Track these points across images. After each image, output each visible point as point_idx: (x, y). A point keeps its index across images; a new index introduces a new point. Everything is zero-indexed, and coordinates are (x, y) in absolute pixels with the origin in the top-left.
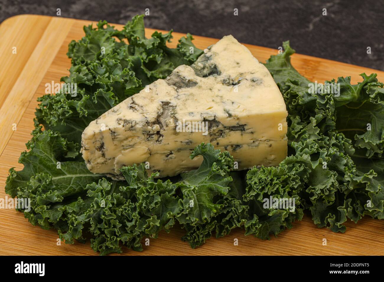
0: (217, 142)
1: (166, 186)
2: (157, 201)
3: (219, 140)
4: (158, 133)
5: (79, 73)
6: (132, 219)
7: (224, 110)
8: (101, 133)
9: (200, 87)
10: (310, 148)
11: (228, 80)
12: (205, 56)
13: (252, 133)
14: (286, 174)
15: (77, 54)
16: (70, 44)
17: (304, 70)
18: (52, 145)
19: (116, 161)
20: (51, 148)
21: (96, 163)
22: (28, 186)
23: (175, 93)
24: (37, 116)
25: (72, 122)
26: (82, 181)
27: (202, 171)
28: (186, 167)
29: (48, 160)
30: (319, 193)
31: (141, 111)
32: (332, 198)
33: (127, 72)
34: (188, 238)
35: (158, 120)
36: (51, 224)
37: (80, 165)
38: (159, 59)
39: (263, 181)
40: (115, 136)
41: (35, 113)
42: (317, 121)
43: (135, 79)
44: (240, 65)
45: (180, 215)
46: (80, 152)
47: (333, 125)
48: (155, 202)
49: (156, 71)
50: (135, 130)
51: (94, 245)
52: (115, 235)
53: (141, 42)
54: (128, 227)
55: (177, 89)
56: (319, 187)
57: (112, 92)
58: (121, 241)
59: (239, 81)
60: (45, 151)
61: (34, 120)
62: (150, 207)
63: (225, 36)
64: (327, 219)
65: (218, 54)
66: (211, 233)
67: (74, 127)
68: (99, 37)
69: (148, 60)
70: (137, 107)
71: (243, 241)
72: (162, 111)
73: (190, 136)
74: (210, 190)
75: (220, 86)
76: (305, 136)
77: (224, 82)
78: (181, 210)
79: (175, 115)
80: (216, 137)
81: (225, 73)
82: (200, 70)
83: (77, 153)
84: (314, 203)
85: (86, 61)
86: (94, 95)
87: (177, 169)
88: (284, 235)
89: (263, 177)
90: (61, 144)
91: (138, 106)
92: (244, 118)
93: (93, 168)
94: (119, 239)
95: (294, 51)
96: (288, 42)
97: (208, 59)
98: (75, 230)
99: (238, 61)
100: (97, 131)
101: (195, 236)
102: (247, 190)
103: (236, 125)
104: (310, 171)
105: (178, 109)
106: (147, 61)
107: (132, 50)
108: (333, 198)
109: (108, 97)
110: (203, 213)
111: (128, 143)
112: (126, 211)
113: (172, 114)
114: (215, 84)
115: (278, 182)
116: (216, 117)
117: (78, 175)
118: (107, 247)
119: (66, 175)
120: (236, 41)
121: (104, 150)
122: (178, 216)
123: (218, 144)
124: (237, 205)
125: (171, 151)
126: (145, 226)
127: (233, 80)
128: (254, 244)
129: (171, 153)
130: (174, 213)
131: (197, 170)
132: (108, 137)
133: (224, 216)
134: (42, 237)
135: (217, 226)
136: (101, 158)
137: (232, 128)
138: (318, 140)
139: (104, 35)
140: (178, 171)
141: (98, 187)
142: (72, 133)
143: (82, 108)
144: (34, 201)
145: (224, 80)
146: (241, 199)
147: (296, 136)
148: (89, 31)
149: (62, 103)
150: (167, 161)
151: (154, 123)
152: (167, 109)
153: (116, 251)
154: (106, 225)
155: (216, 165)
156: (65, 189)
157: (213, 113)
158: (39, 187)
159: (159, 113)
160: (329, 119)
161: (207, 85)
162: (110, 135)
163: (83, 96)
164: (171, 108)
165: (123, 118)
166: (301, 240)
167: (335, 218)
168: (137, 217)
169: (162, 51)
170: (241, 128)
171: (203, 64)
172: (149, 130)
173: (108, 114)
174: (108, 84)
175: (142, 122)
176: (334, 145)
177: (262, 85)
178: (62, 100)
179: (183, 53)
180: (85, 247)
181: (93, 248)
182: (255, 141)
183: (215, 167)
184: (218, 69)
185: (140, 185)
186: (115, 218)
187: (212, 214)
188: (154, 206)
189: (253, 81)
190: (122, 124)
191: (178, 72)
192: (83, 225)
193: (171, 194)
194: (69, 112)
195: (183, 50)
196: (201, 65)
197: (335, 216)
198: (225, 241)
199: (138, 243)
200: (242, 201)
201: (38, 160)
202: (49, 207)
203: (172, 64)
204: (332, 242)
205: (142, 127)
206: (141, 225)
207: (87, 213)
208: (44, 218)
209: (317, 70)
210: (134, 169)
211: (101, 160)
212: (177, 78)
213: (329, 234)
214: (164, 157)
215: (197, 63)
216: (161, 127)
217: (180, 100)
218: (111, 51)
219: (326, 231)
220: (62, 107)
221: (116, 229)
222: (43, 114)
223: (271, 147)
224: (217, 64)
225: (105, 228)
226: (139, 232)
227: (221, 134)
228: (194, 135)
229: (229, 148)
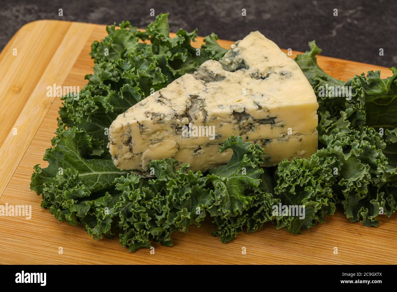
0: (246, 136)
1: (197, 177)
2: (187, 192)
3: (249, 134)
5: (104, 70)
6: (162, 212)
7: (254, 103)
8: (129, 126)
9: (228, 81)
10: (341, 140)
11: (257, 74)
12: (232, 51)
13: (282, 126)
14: (318, 166)
15: (100, 54)
16: (93, 43)
17: (330, 72)
18: (78, 142)
19: (143, 156)
20: (76, 145)
21: (123, 158)
22: (54, 182)
23: (204, 87)
24: (61, 114)
25: (96, 119)
26: (108, 178)
27: (232, 165)
28: (214, 163)
29: (74, 157)
30: (352, 186)
31: (169, 104)
32: (364, 191)
33: (153, 68)
34: (218, 232)
35: (186, 114)
36: (78, 219)
37: (106, 163)
38: (184, 58)
39: (295, 173)
40: (143, 130)
41: (59, 112)
42: (347, 115)
43: (162, 75)
44: (269, 60)
45: (212, 207)
46: (107, 147)
47: (363, 119)
48: (185, 193)
49: (181, 69)
50: (163, 123)
51: (122, 239)
52: (144, 228)
53: (166, 41)
54: (157, 220)
55: (205, 83)
56: (351, 180)
57: (138, 87)
58: (150, 235)
59: (268, 74)
60: (70, 148)
61: (58, 119)
62: (180, 200)
63: (252, 32)
64: (360, 213)
65: (246, 49)
66: (242, 228)
67: (99, 126)
68: (123, 36)
69: (173, 58)
70: (164, 100)
71: (274, 236)
72: (190, 104)
73: (220, 129)
74: (242, 182)
75: (249, 79)
76: (336, 130)
77: (253, 76)
78: (212, 202)
79: (204, 108)
80: (245, 131)
81: (253, 66)
82: (227, 66)
83: (103, 151)
84: (346, 196)
85: (109, 60)
86: (120, 91)
87: (206, 166)
88: (316, 230)
89: (295, 169)
90: (87, 140)
91: (166, 99)
92: (274, 110)
93: (120, 164)
94: (148, 233)
95: (320, 50)
96: (314, 41)
97: (235, 54)
98: (104, 224)
99: (266, 56)
100: (125, 124)
101: (226, 230)
102: (278, 182)
103: (267, 118)
104: (342, 164)
105: (207, 102)
106: (172, 60)
107: (156, 50)
108: (366, 190)
109: (134, 92)
110: (234, 206)
111: (156, 137)
112: (156, 204)
113: (201, 107)
114: (244, 77)
115: (310, 173)
116: (246, 110)
117: (104, 173)
118: (136, 241)
119: (92, 172)
120: (263, 36)
121: (132, 144)
122: (210, 208)
123: (247, 138)
124: (268, 198)
125: (199, 146)
126: (175, 219)
127: (261, 74)
128: (286, 239)
129: (200, 149)
130: (205, 205)
131: (226, 166)
132: (136, 129)
133: (255, 209)
134: (69, 233)
135: (248, 220)
136: (128, 153)
137: (262, 121)
138: (349, 134)
139: (128, 34)
140: (206, 167)
141: (127, 180)
142: (96, 132)
143: (108, 104)
144: (61, 196)
145: (253, 74)
146: (273, 192)
147: (327, 131)
148: (112, 32)
149: (87, 99)
150: (196, 156)
151: (183, 116)
152: (195, 102)
153: (146, 246)
154: (136, 218)
155: (247, 157)
156: (92, 185)
157: (243, 105)
158: (66, 182)
159: (188, 106)
160: (360, 113)
161: (235, 79)
162: (138, 128)
163: (109, 91)
164: (200, 101)
165: (151, 112)
166: (334, 234)
167: (367, 211)
168: (168, 210)
169: (187, 50)
170: (270, 121)
171: (230, 59)
172: (177, 123)
173: (136, 107)
174: (135, 79)
175: (171, 115)
176: (365, 139)
177: (292, 78)
178: (87, 96)
179: (208, 52)
180: (113, 243)
181: (121, 243)
182: (285, 135)
183: (245, 159)
184: (246, 64)
185: (169, 179)
186: (145, 211)
187: (244, 206)
188: (185, 198)
189: (282, 74)
190: (150, 117)
191: (205, 67)
192: (112, 219)
193: (201, 186)
194: (94, 108)
195: (208, 49)
196: (228, 60)
197: (368, 210)
198: (255, 236)
199: (167, 238)
200: (274, 194)
201: (63, 157)
202: (76, 202)
203: (198, 63)
204: (365, 236)
205: (170, 120)
206: (171, 219)
207: (116, 206)
208: (72, 212)
209: (343, 71)
210: (163, 163)
211: (128, 155)
212: (204, 73)
213: (362, 229)
214: (192, 151)
215: (225, 59)
216: (190, 120)
217: (209, 94)
218: (135, 50)
219: (359, 226)
220: (87, 102)
221: (145, 223)
222: (68, 112)
223: (302, 142)
224: (245, 59)
225: (134, 222)
226: (169, 225)
227: (251, 128)
228: (223, 128)
229: (259, 144)
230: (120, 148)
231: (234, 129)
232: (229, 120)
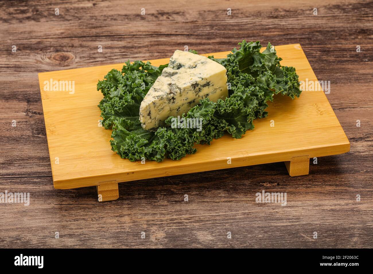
4: (173, 98)
7: (199, 78)
8: (149, 105)
9: (180, 73)
12: (172, 62)
13: (213, 85)
19: (156, 119)
21: (147, 123)
23: (171, 79)
31: (161, 91)
40: (155, 105)
44: (192, 59)
50: (163, 99)
55: (170, 77)
59: (196, 65)
63: (175, 51)
65: (177, 59)
70: (157, 90)
72: (170, 88)
73: (187, 95)
75: (189, 70)
77: (189, 68)
79: (178, 87)
80: (198, 93)
81: (187, 64)
92: (209, 78)
93: (146, 127)
97: (174, 62)
99: (189, 58)
100: (147, 104)
103: (206, 83)
105: (177, 84)
111: (161, 107)
113: (176, 87)
114: (186, 70)
116: (196, 82)
120: (181, 51)
121: (151, 114)
123: (199, 96)
127: (193, 66)
129: (179, 108)
132: (152, 106)
136: (150, 119)
137: (204, 86)
150: (178, 113)
151: (170, 93)
152: (172, 86)
157: (194, 80)
161: (182, 72)
164: (174, 85)
170: (208, 84)
172: (169, 98)
173: (147, 97)
175: (165, 94)
177: (208, 63)
182: (214, 90)
184: (182, 65)
189: (202, 63)
190: (157, 98)
191: (165, 71)
205: (166, 97)
211: (150, 121)
212: (166, 74)
214: (176, 111)
216: (174, 94)
217: (176, 81)
223: (221, 91)
224: (181, 63)
227: (200, 90)
228: (188, 94)
229: (204, 97)
230: (145, 118)
231: (193, 93)
232: (190, 89)
